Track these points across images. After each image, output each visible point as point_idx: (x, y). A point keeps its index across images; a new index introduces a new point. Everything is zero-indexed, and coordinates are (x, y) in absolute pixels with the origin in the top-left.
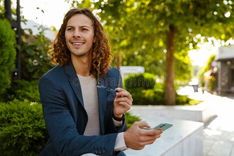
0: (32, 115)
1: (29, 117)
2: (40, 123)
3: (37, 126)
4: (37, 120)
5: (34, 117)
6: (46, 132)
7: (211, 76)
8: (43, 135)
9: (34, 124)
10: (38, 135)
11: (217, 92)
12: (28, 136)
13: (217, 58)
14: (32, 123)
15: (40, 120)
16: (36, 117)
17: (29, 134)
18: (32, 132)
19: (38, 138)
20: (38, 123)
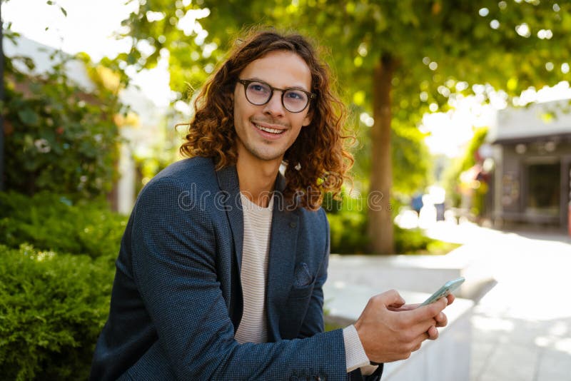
0: (45, 286)
1: (38, 293)
2: (67, 307)
3: (60, 315)
4: (59, 300)
5: (49, 290)
6: (84, 331)
7: (478, 182)
8: (76, 339)
9: (50, 309)
10: (62, 339)
11: (493, 221)
12: (35, 343)
13: (492, 136)
14: (47, 308)
15: (66, 300)
16: (57, 291)
17: (39, 338)
18: (46, 332)
19: (62, 347)
20: (62, 308)
